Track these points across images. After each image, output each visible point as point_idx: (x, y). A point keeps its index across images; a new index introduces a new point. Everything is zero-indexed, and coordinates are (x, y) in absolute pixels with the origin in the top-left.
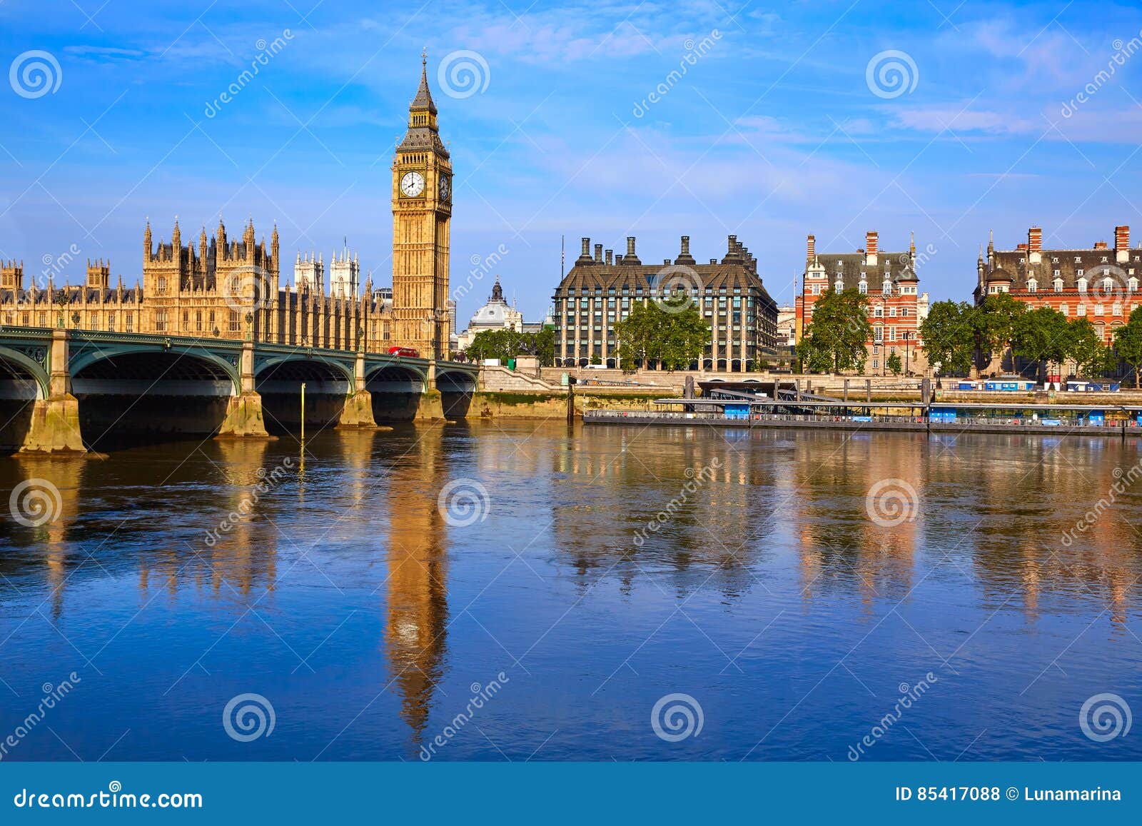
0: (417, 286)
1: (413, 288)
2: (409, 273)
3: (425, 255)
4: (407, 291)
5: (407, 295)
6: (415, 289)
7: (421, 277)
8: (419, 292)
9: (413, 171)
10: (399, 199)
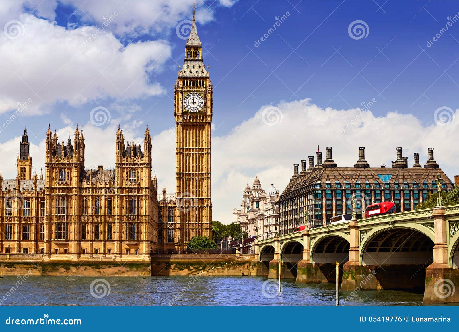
0: (196, 181)
1: (193, 182)
2: (189, 171)
3: (203, 157)
4: (188, 185)
5: (188, 188)
6: (194, 183)
7: (199, 174)
8: (198, 185)
9: (194, 92)
10: (183, 113)
